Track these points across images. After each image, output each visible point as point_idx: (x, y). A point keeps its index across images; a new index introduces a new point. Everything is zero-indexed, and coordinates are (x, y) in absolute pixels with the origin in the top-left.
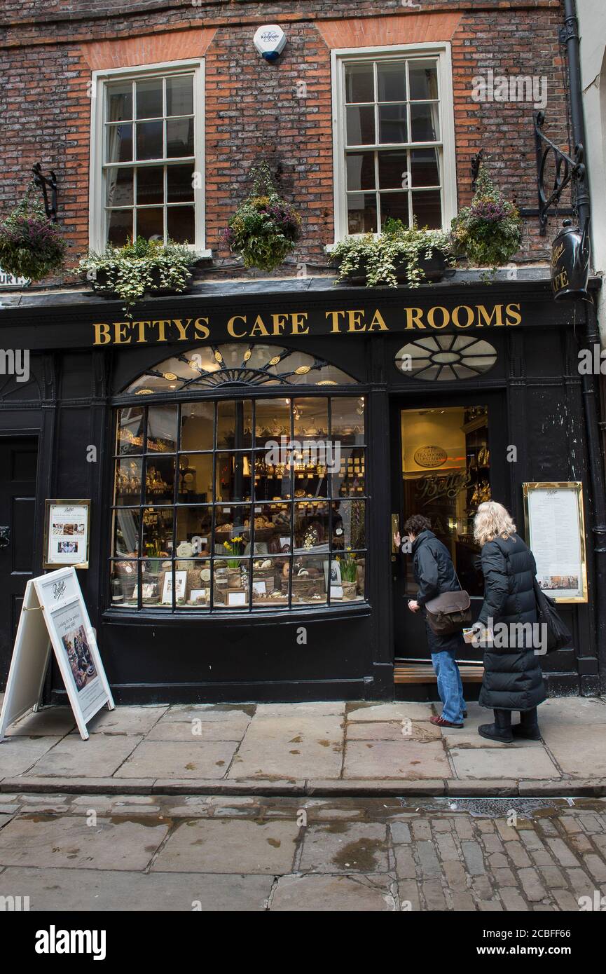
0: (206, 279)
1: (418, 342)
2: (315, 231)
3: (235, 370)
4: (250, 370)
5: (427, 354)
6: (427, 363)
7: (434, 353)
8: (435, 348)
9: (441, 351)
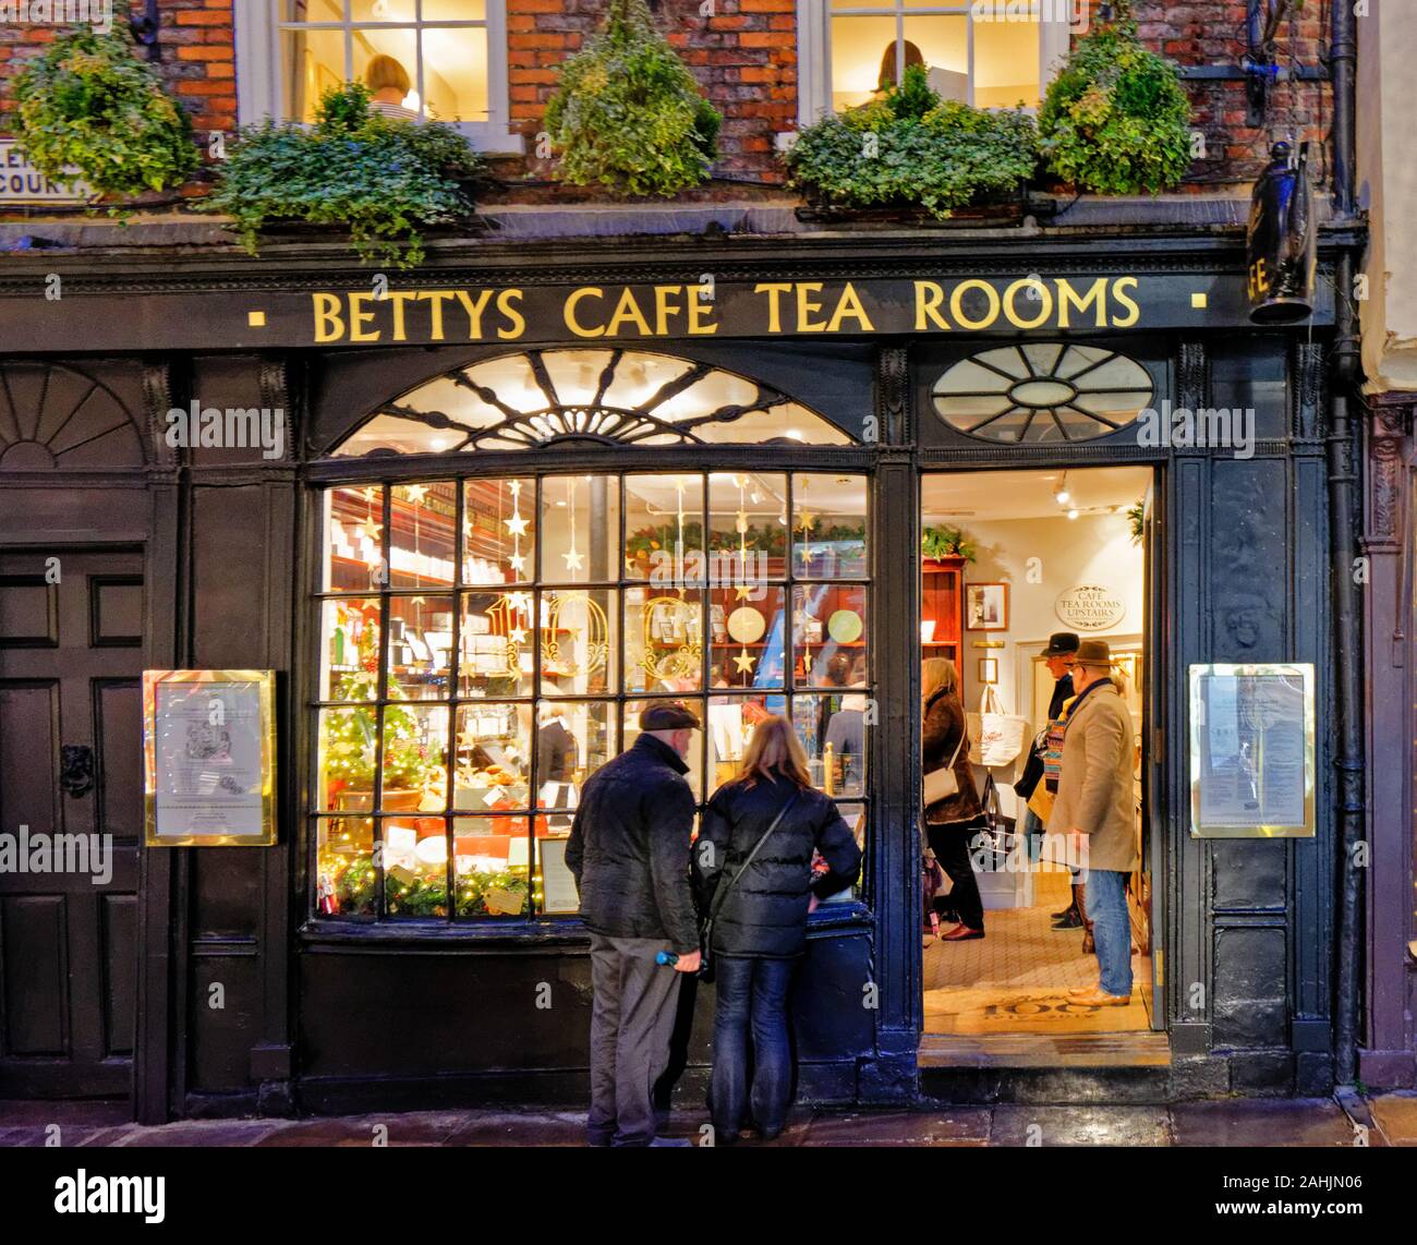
0: (513, 202)
1: (982, 357)
2: (755, 101)
3: (580, 408)
4: (612, 411)
5: (1003, 384)
6: (1004, 404)
7: (1017, 383)
8: (1023, 373)
9: (1033, 379)
